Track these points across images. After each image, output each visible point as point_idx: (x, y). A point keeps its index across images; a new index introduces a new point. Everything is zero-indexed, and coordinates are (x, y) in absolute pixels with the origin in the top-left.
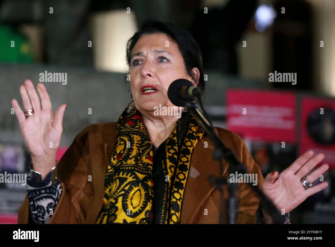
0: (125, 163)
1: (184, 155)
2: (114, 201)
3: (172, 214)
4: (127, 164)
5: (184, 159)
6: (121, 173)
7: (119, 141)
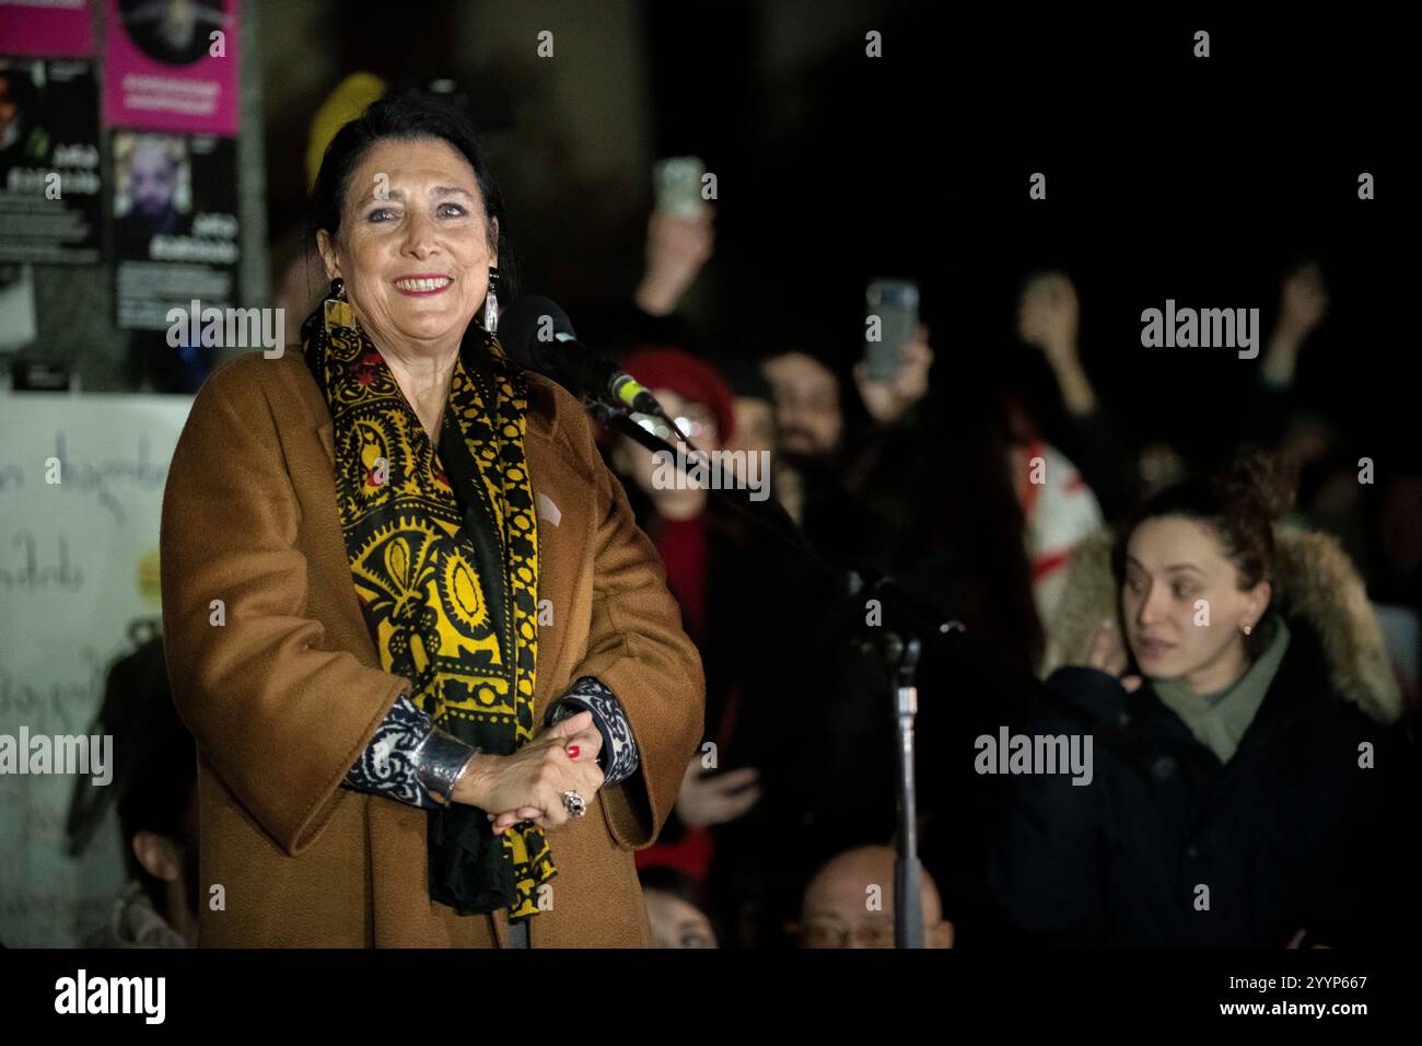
0: (400, 492)
1: (510, 464)
2: (419, 596)
3: (520, 622)
4: (406, 495)
5: (515, 475)
6: (402, 519)
7: (359, 433)
